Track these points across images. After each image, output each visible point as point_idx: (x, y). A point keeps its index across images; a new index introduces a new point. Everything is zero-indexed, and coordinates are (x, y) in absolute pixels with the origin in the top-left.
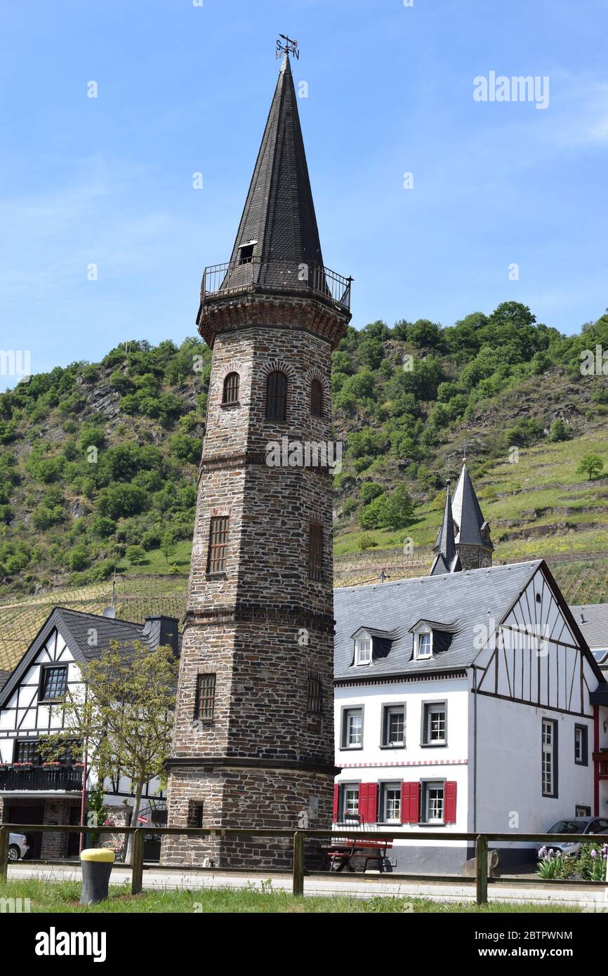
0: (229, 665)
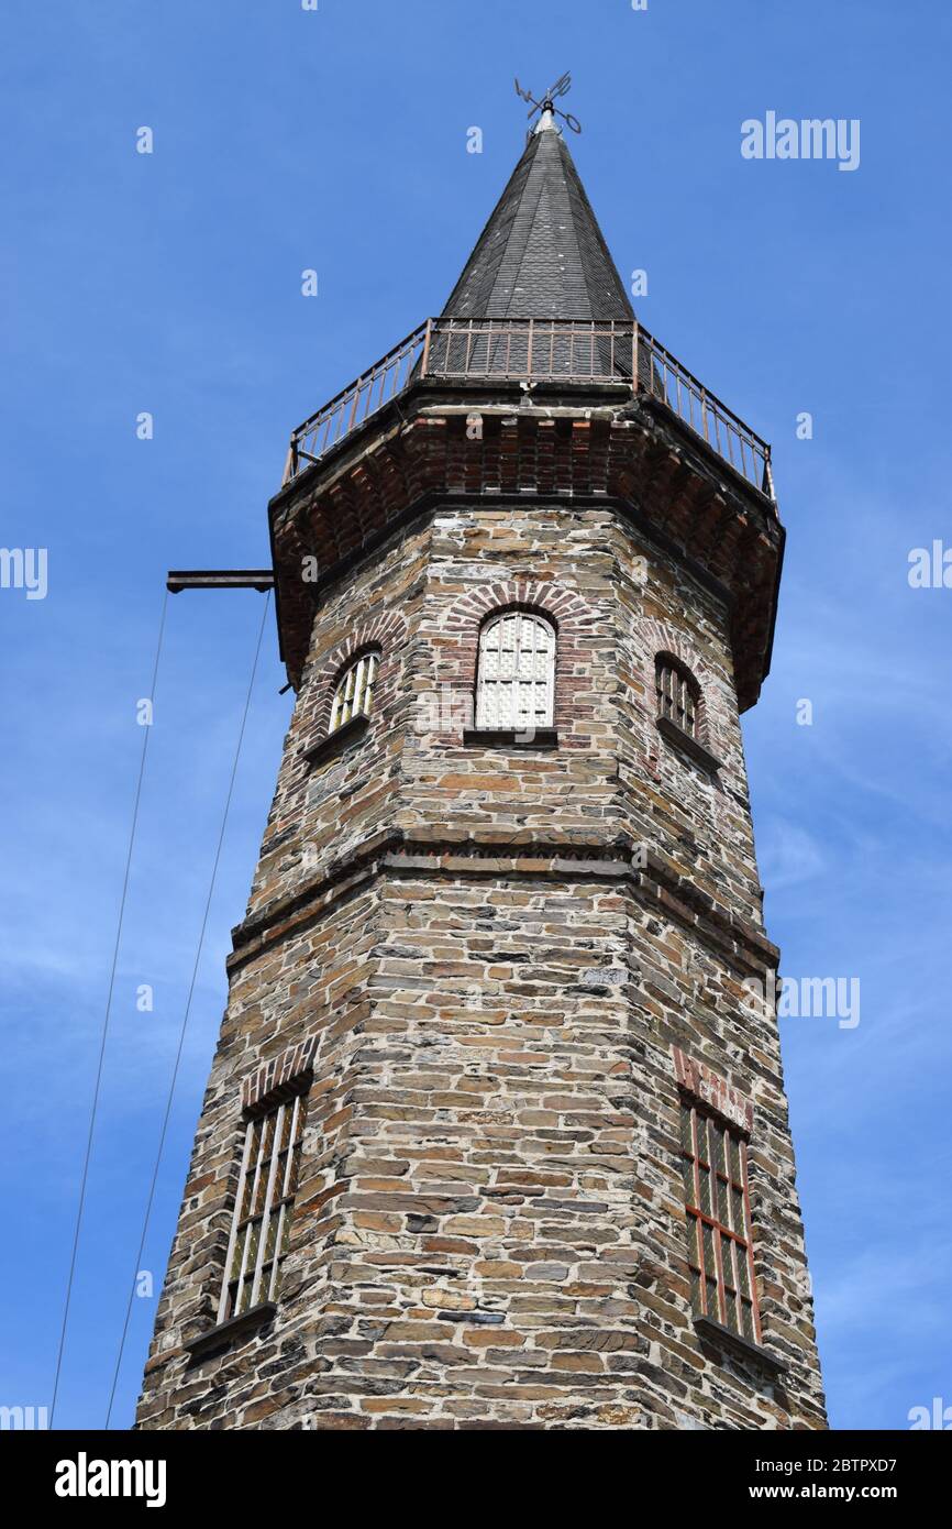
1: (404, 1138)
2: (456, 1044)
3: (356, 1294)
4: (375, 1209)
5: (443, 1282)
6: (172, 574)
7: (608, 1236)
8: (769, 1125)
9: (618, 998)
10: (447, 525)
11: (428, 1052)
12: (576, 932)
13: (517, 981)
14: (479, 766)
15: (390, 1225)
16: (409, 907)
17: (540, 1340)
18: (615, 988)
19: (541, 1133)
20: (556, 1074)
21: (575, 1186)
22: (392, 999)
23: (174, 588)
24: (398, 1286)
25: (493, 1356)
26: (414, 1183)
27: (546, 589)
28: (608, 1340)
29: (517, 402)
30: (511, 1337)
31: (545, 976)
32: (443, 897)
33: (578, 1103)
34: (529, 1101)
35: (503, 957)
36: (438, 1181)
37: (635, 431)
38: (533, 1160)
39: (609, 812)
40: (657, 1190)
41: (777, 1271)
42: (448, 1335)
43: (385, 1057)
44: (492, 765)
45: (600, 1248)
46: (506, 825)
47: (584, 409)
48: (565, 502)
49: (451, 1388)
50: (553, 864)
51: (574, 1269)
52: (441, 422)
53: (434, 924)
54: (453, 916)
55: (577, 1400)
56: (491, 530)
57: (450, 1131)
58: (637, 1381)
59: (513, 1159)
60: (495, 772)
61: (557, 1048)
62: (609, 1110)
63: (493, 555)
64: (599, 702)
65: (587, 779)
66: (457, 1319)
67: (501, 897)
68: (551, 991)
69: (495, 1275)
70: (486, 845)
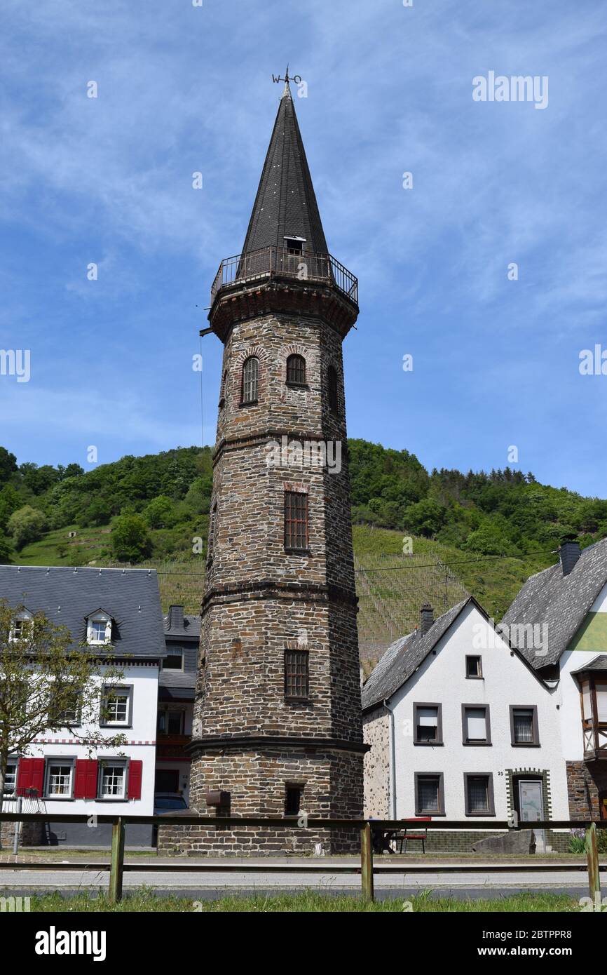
0: (324, 644)
1: (228, 521)
2: (237, 495)
3: (221, 558)
4: (224, 538)
5: (235, 553)
6: (201, 331)
7: (263, 536)
8: (316, 488)
9: (268, 476)
10: (236, 330)
11: (232, 498)
12: (260, 459)
13: (249, 476)
14: (242, 414)
15: (225, 541)
16: (228, 460)
17: (251, 562)
18: (267, 473)
19: (252, 514)
20: (255, 499)
21: (258, 526)
22: (225, 486)
23: (202, 336)
24: (227, 555)
25: (243, 567)
26: (230, 531)
27: (257, 348)
28: (262, 560)
29: (242, 290)
30: (246, 562)
31: (254, 473)
32: (235, 455)
33: (259, 505)
34: (250, 507)
35: (246, 470)
36: (234, 530)
37: (272, 290)
38: (250, 521)
39: (269, 421)
40: (275, 522)
41: (313, 526)
42: (235, 564)
44: (244, 412)
45: (262, 539)
46: (247, 432)
47: (258, 287)
48: (262, 315)
49: (236, 575)
50: (255, 442)
51: (257, 545)
52: (226, 302)
53: (233, 463)
54: (237, 460)
55: (256, 574)
56: (245, 330)
57: (236, 518)
58: (268, 568)
59: (247, 522)
60: (245, 415)
61: (256, 492)
62: (265, 506)
63: (246, 339)
64: (267, 386)
65: (264, 412)
66: (237, 560)
67: (246, 453)
68: (254, 477)
69: (244, 549)
70: (242, 439)
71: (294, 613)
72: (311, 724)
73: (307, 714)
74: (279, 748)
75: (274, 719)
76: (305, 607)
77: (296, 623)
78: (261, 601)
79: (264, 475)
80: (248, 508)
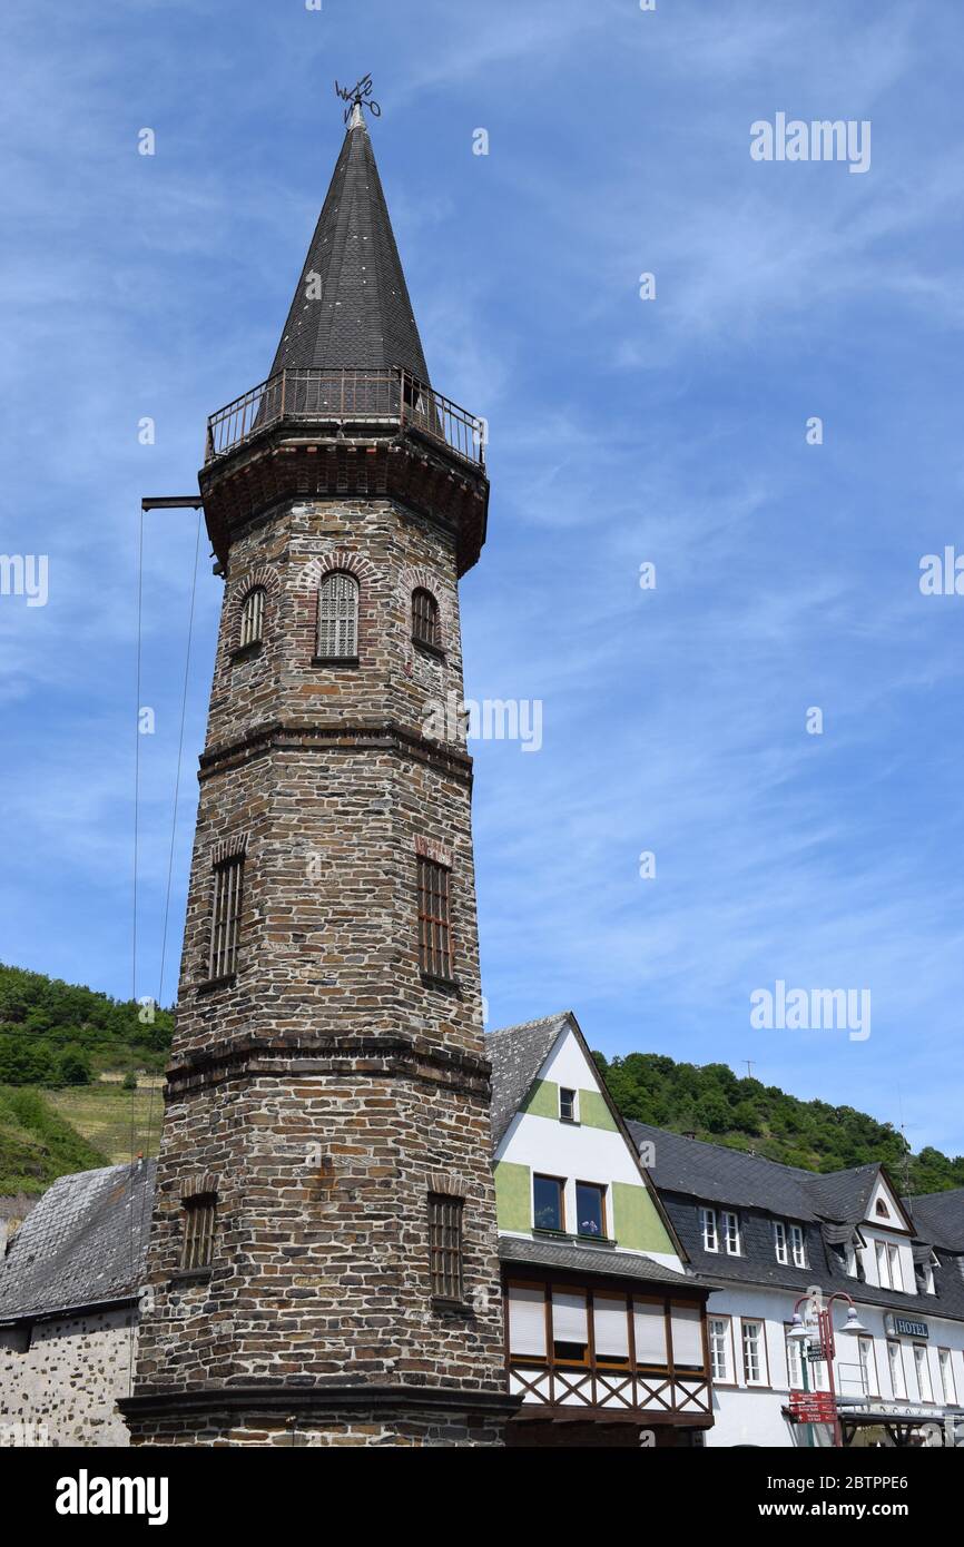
1: (289, 895)
2: (312, 844)
3: (271, 973)
4: (278, 931)
5: (309, 966)
6: (144, 500)
7: (382, 940)
8: (462, 859)
9: (388, 816)
10: (299, 511)
11: (299, 848)
12: (369, 779)
13: (340, 808)
14: (319, 679)
15: (284, 939)
17: (352, 992)
18: (386, 810)
19: (352, 890)
20: (359, 859)
21: (367, 917)
22: (280, 821)
23: (146, 509)
24: (290, 969)
25: (331, 1000)
26: (295, 918)
27: (354, 557)
28: (381, 990)
29: (334, 436)
30: (339, 991)
31: (354, 805)
32: (304, 761)
33: (368, 874)
34: (346, 874)
35: (333, 795)
36: (306, 917)
37: (401, 453)
38: (348, 904)
39: (386, 706)
40: (404, 914)
41: (462, 935)
42: (312, 991)
43: (280, 852)
44: (326, 679)
45: (378, 947)
46: (333, 717)
47: (372, 440)
48: (363, 496)
49: (314, 1016)
50: (356, 741)
51: (366, 957)
52: (293, 450)
53: (300, 777)
54: (309, 772)
55: (368, 1019)
56: (322, 514)
57: (310, 891)
58: (393, 1009)
59: (339, 903)
60: (327, 683)
61: (359, 844)
62: (383, 877)
63: (325, 534)
64: (380, 635)
65: (374, 686)
66: (316, 983)
67: (332, 760)
68: (356, 813)
69: (332, 961)
70: (324, 730)
71: (440, 1114)
72: (475, 1360)
73: (467, 1337)
74: (427, 1414)
75: (417, 1347)
76: (456, 1102)
77: (443, 1137)
78: (382, 1081)
79: (380, 813)
80: (341, 875)
